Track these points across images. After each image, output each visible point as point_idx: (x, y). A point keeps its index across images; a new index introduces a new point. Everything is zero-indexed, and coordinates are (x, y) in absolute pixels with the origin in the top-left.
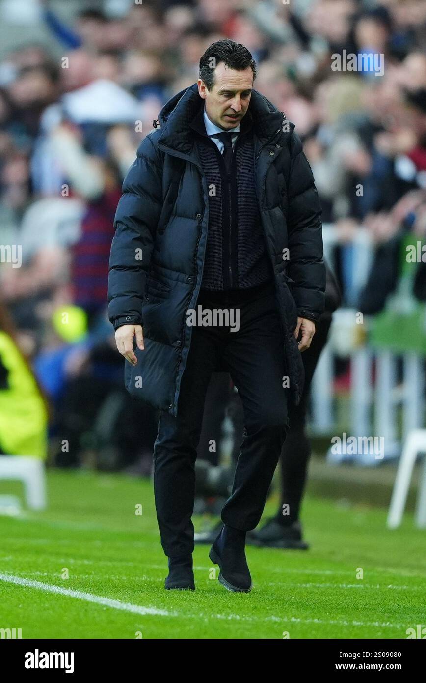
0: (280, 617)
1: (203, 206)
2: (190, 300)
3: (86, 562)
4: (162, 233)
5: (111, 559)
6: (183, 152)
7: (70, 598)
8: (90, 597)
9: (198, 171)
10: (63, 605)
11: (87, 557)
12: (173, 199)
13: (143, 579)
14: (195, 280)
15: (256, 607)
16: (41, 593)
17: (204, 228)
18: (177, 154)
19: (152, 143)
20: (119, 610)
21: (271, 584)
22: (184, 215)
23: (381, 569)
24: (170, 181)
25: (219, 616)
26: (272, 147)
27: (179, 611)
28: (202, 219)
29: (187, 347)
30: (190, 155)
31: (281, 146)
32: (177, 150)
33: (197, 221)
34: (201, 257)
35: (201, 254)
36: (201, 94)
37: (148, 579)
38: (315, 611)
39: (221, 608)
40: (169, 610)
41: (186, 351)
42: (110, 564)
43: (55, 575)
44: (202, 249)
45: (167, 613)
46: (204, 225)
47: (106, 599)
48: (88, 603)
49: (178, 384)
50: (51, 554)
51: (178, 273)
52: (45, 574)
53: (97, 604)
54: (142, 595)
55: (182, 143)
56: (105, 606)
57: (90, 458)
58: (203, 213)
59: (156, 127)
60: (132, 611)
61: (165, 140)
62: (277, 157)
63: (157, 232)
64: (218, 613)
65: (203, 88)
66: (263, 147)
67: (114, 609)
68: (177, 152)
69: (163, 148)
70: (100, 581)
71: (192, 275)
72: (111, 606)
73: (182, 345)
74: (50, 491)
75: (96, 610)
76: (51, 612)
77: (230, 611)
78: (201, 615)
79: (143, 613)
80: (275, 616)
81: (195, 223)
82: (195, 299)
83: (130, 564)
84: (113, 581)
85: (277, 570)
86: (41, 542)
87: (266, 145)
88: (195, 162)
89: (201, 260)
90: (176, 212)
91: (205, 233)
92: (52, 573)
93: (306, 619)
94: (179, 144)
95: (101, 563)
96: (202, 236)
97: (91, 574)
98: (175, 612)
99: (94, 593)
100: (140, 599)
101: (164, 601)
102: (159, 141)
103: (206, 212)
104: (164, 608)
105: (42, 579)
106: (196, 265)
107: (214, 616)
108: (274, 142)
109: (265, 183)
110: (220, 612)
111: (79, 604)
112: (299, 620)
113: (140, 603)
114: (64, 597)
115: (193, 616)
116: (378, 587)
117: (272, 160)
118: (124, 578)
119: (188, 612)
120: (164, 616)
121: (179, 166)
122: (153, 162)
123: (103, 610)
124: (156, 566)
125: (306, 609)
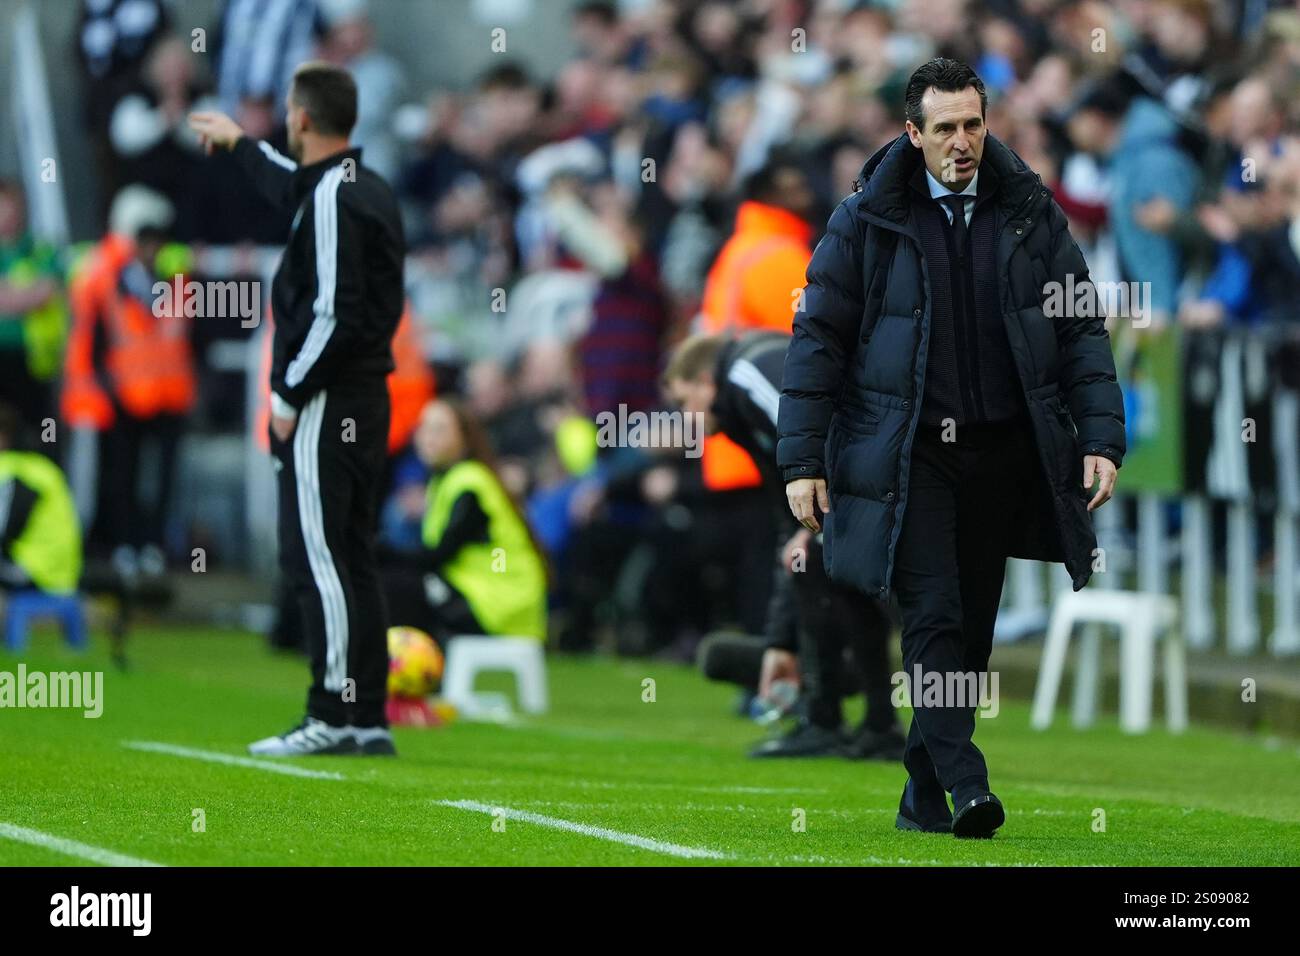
0: (883, 858)
1: (923, 297)
2: (905, 432)
3: (605, 785)
4: (866, 342)
5: (641, 779)
6: (891, 220)
7: (584, 836)
8: (612, 835)
9: (915, 248)
10: (574, 848)
11: (608, 777)
12: (879, 292)
13: (688, 808)
14: (913, 404)
15: (848, 845)
16: (543, 831)
17: (925, 329)
18: (885, 224)
19: (848, 211)
20: (654, 852)
21: (869, 811)
22: (896, 313)
23: (1023, 787)
24: (875, 265)
25: (796, 857)
26: (1022, 222)
27: (740, 853)
28: (922, 317)
29: (903, 501)
30: (903, 225)
31: (1033, 221)
32: (885, 218)
33: (915, 321)
34: (920, 371)
35: (921, 367)
36: (915, 142)
37: (695, 808)
38: (933, 849)
39: (798, 846)
40: (724, 850)
41: (901, 507)
42: (639, 787)
43: (562, 804)
44: (921, 360)
45: (722, 856)
46: (924, 324)
47: (635, 837)
48: (610, 843)
49: (891, 555)
50: (555, 773)
51: (890, 397)
52: (548, 803)
53: (622, 845)
54: (686, 830)
55: (891, 208)
56: (633, 847)
57: (608, 638)
58: (923, 310)
59: (856, 191)
60: (673, 853)
61: (867, 204)
62: (1026, 238)
63: (860, 339)
64: (794, 853)
65: (915, 133)
66: (1007, 223)
67: (646, 851)
68: (886, 222)
69: (865, 215)
70: (627, 812)
71: (908, 398)
72: (643, 846)
73: (896, 500)
74: (553, 686)
75: (620, 853)
76: (557, 857)
77: (810, 851)
78: (771, 857)
79: (688, 856)
80: (876, 857)
81: (911, 324)
82: (912, 430)
83: (669, 787)
84: (644, 812)
85: (877, 791)
86: (543, 758)
87: (1010, 220)
88: (911, 235)
89: (921, 375)
90: (886, 310)
91: (926, 336)
92: (558, 802)
93: (920, 860)
94: (888, 210)
95: (628, 786)
96: (923, 341)
97: (613, 802)
98: (733, 853)
99: (618, 829)
100: (683, 836)
101: (718, 839)
102: (859, 205)
103: (928, 307)
104: (717, 850)
105: (543, 811)
106: (914, 383)
107: (789, 859)
108: (1022, 215)
109: (1009, 273)
110: (797, 852)
111: (597, 844)
112: (909, 861)
113: (684, 842)
114: (575, 836)
115: (760, 858)
116: (1021, 812)
117: (1019, 240)
118: (661, 807)
119: (751, 854)
120: (719, 859)
121: (888, 241)
122: (848, 240)
123: (632, 853)
124: (704, 789)
125: (919, 847)
